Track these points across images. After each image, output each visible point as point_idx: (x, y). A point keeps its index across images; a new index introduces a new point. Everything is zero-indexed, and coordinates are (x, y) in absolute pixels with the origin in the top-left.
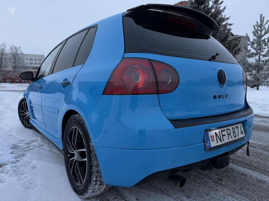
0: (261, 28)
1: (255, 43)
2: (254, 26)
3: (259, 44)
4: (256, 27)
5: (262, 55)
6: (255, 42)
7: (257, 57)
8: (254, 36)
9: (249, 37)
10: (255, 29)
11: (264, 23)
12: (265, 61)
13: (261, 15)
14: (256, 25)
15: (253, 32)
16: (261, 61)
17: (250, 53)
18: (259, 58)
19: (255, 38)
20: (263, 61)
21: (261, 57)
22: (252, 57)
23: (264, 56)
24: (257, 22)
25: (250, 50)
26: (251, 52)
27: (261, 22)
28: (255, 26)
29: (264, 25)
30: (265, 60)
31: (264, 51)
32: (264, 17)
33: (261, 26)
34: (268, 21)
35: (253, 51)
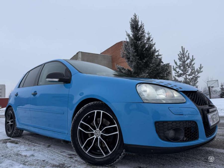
0: (184, 56)
1: (181, 66)
2: (178, 55)
3: (184, 67)
4: (180, 55)
5: (187, 75)
6: (181, 65)
7: (184, 76)
8: (180, 61)
9: (176, 62)
10: (179, 57)
11: (185, 52)
12: (190, 79)
13: (182, 47)
14: (180, 54)
15: (179, 59)
16: (188, 79)
17: (179, 74)
18: (186, 77)
19: (181, 63)
20: (189, 79)
21: (187, 76)
22: (181, 76)
23: (189, 75)
24: (180, 52)
25: (179, 72)
27: (183, 51)
28: (179, 55)
29: (185, 53)
30: (191, 78)
31: (188, 72)
32: (184, 48)
33: (183, 54)
34: (187, 51)
35: (181, 72)
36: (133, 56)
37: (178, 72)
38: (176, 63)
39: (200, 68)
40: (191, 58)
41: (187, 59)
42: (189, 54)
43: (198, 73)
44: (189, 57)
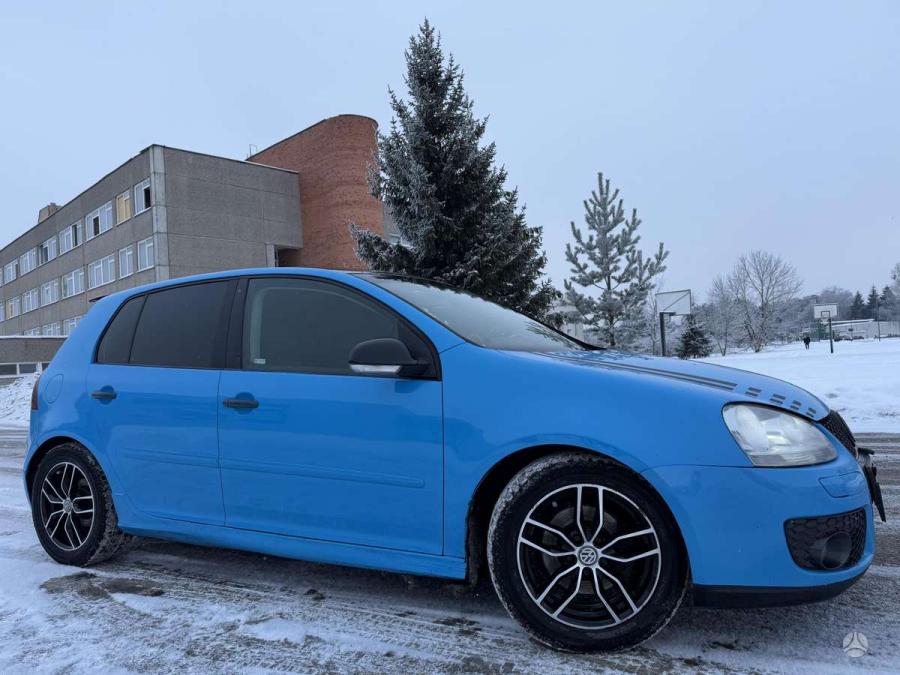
0: (605, 209)
1: (595, 247)
2: (585, 202)
3: (605, 250)
4: (591, 206)
5: (614, 278)
6: (594, 243)
7: (603, 284)
8: (590, 228)
9: (579, 231)
10: (589, 211)
11: (611, 195)
12: (624, 293)
13: (600, 175)
14: (591, 200)
15: (588, 220)
16: (615, 293)
17: (584, 273)
18: (609, 284)
19: (594, 233)
20: (621, 295)
21: (614, 283)
22: (592, 282)
23: (619, 280)
24: (593, 193)
25: (586, 266)
26: (588, 271)
27: (601, 193)
28: (589, 202)
29: (609, 200)
30: (626, 291)
31: (619, 268)
32: (608, 181)
33: (603, 203)
34: (617, 191)
35: (593, 268)
36: (423, 195)
37: (582, 269)
38: (577, 235)
39: (659, 258)
40: (628, 216)
41: (616, 222)
42: (621, 202)
43: (652, 272)
44: (621, 212)
